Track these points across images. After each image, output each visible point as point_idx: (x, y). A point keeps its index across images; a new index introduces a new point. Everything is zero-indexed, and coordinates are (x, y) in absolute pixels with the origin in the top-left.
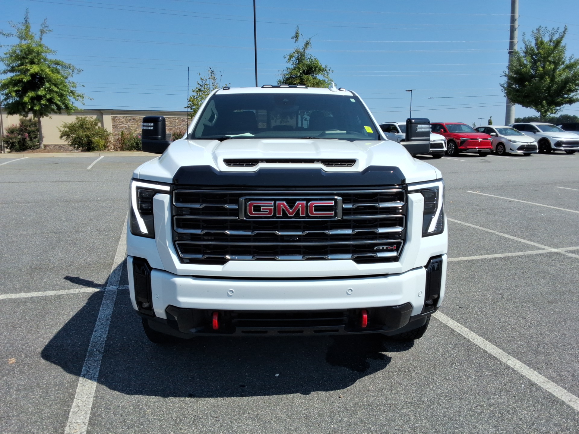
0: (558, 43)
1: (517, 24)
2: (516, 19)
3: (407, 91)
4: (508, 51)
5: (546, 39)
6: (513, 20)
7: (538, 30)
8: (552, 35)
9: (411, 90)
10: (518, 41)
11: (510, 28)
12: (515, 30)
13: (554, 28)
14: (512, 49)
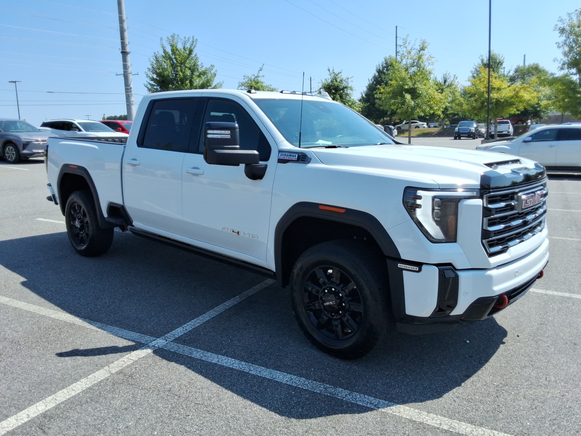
0: (191, 52)
1: (125, 25)
2: (124, 20)
3: (10, 82)
4: (121, 51)
5: (180, 46)
6: (121, 21)
7: (173, 37)
8: (185, 43)
9: (15, 82)
10: (129, 42)
11: (119, 29)
12: (125, 31)
13: (185, 37)
14: (125, 49)
